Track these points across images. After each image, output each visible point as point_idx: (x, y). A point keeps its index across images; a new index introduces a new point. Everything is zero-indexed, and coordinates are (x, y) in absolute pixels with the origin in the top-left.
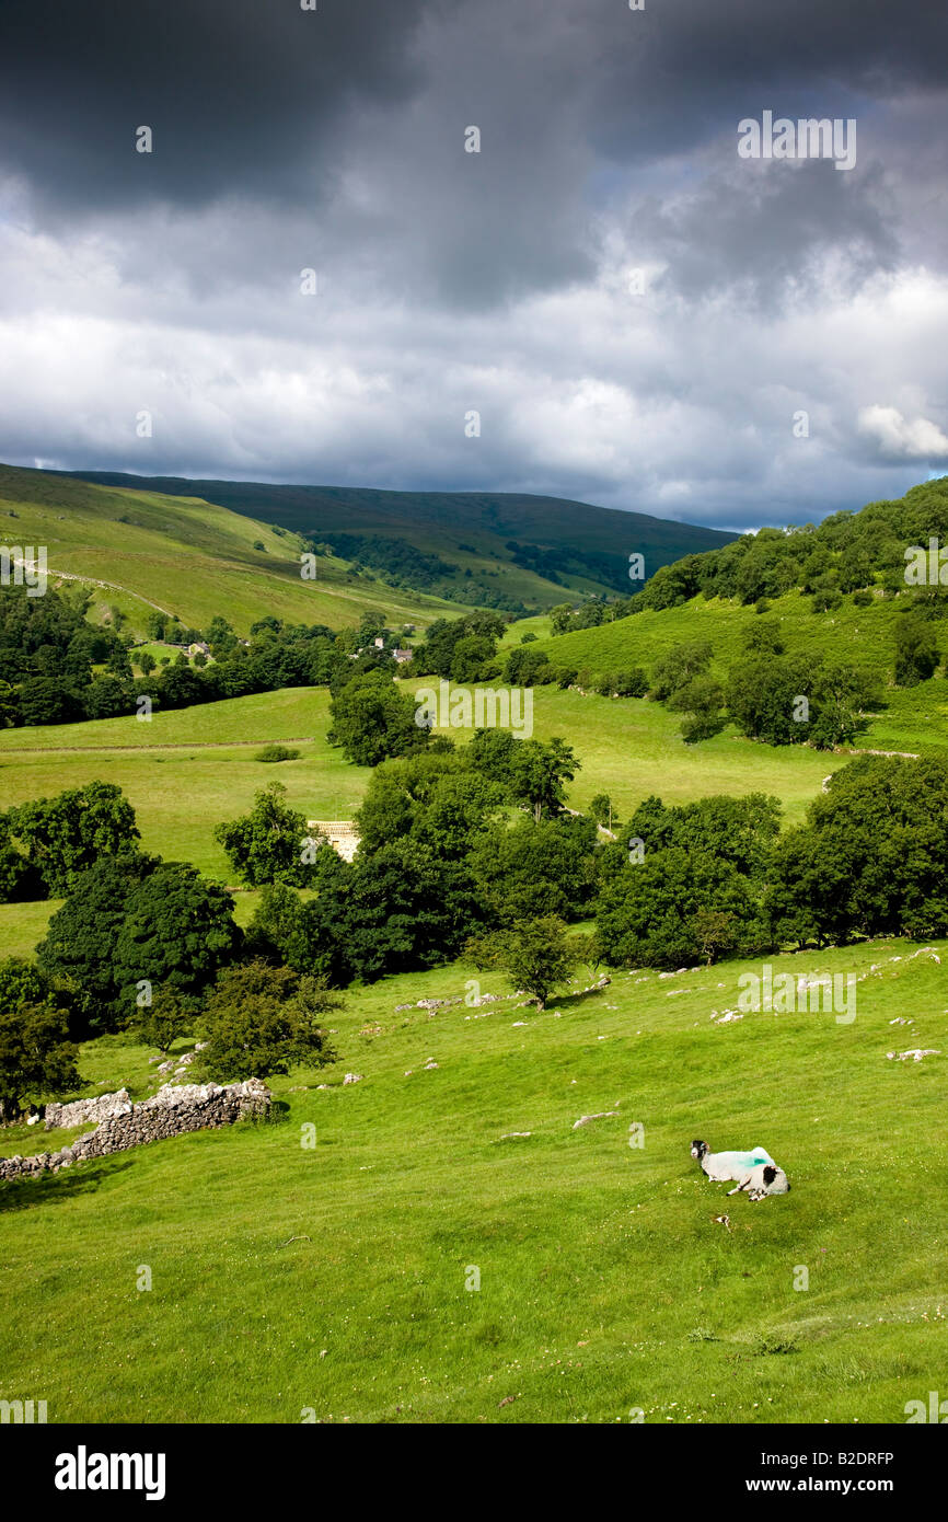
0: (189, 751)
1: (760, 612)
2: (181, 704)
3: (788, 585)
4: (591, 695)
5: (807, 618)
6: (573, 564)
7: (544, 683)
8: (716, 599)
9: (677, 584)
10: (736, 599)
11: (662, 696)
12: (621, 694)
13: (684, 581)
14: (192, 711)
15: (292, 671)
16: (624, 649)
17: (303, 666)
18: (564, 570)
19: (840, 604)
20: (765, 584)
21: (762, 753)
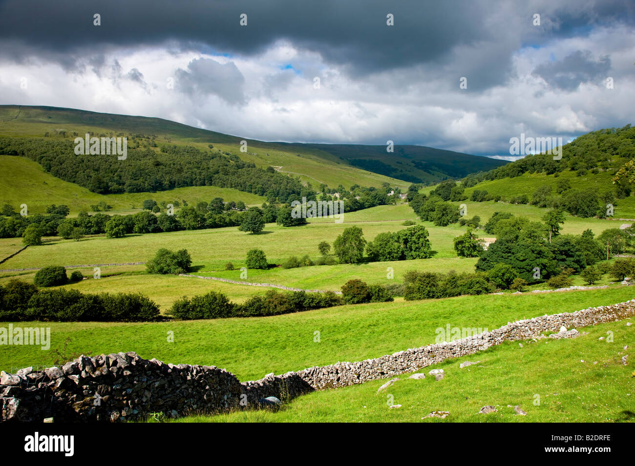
0: (379, 223)
1: (556, 177)
2: (355, 210)
3: (563, 168)
4: (507, 204)
5: (576, 178)
6: (433, 167)
7: (488, 201)
8: (535, 173)
9: (520, 169)
10: (544, 173)
11: (535, 204)
12: (518, 203)
13: (521, 168)
14: (358, 212)
15: (380, 200)
16: (511, 189)
17: (383, 198)
18: (431, 169)
19: (587, 174)
20: (556, 168)
21: (581, 220)
